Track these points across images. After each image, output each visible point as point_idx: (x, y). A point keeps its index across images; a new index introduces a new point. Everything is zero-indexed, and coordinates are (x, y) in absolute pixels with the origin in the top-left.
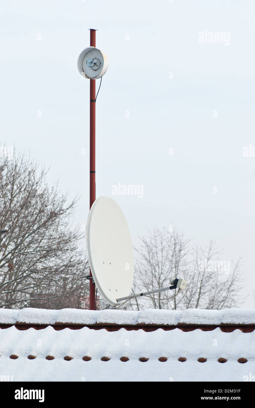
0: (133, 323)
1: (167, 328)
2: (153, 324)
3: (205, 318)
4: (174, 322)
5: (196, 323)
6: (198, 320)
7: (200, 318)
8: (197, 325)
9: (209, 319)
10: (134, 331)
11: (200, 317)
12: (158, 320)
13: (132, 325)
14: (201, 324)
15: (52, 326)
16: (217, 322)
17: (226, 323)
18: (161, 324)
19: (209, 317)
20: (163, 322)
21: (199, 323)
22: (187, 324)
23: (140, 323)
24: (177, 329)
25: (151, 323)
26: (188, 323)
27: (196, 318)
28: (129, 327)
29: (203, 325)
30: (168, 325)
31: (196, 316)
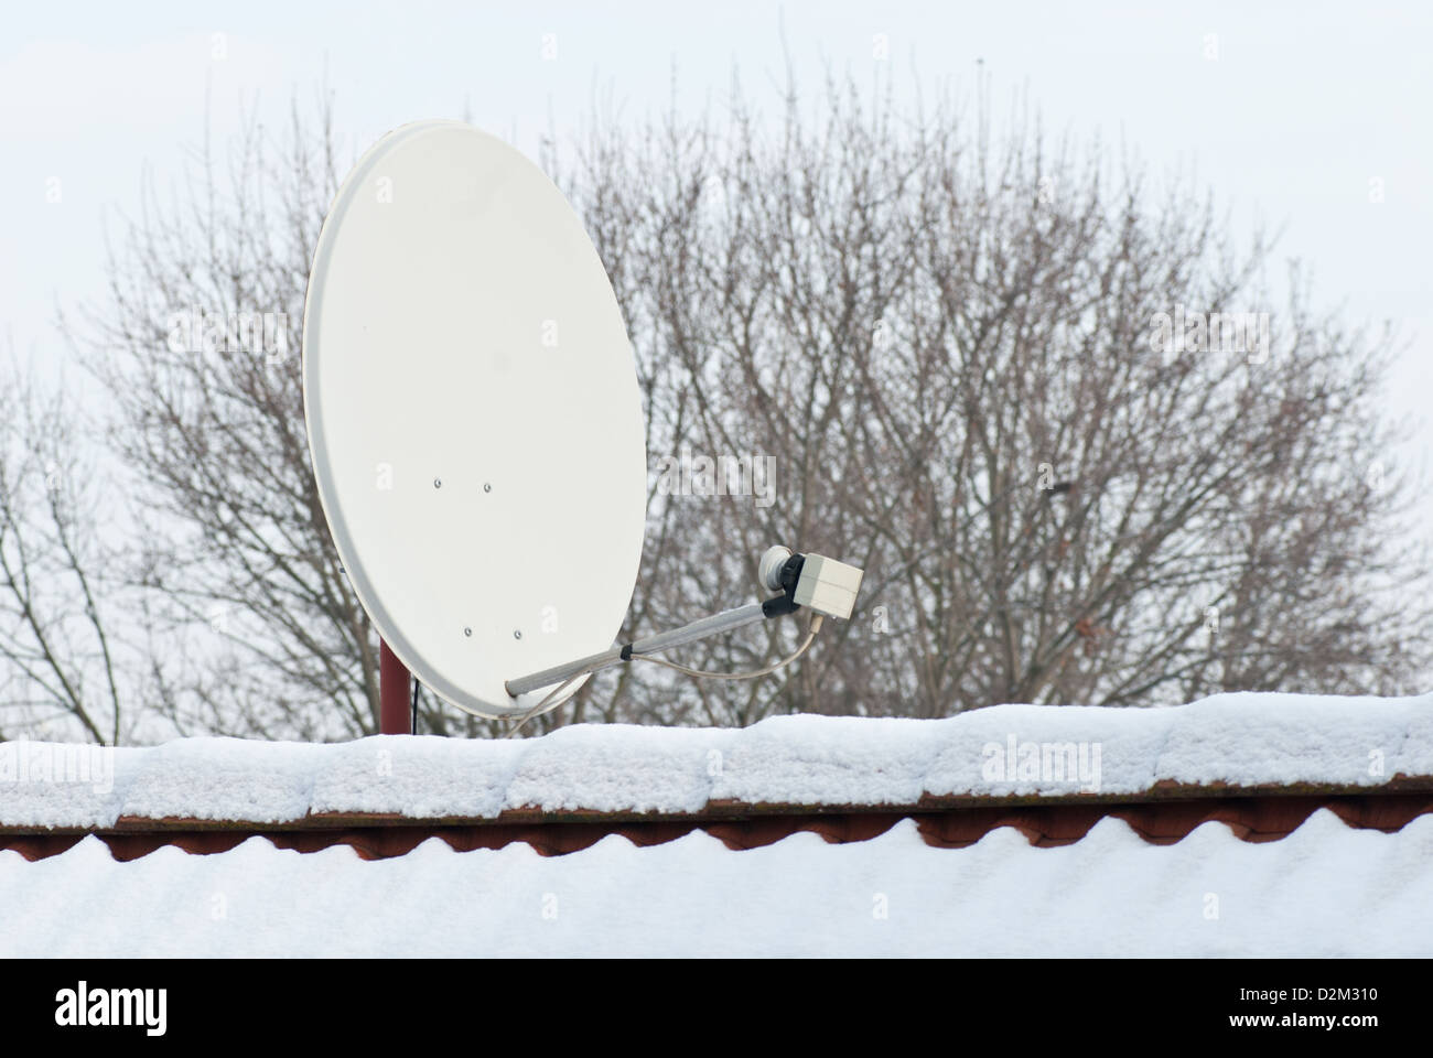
0: (486, 805)
1: (651, 828)
2: (580, 809)
3: (846, 767)
4: (683, 798)
5: (793, 799)
6: (806, 779)
7: (817, 767)
8: (800, 807)
9: (863, 773)
10: (484, 852)
11: (819, 760)
12: (607, 787)
13: (479, 818)
14: (818, 806)
15: (102, 835)
16: (903, 791)
17: (948, 791)
18: (618, 808)
19: (865, 763)
20: (633, 800)
21: (809, 799)
22: (748, 805)
23: (517, 806)
24: (698, 837)
25: (571, 806)
26: (754, 801)
27: (798, 767)
28: (465, 833)
29: (832, 807)
30: (654, 812)
31: (799, 759)
